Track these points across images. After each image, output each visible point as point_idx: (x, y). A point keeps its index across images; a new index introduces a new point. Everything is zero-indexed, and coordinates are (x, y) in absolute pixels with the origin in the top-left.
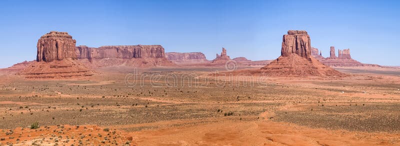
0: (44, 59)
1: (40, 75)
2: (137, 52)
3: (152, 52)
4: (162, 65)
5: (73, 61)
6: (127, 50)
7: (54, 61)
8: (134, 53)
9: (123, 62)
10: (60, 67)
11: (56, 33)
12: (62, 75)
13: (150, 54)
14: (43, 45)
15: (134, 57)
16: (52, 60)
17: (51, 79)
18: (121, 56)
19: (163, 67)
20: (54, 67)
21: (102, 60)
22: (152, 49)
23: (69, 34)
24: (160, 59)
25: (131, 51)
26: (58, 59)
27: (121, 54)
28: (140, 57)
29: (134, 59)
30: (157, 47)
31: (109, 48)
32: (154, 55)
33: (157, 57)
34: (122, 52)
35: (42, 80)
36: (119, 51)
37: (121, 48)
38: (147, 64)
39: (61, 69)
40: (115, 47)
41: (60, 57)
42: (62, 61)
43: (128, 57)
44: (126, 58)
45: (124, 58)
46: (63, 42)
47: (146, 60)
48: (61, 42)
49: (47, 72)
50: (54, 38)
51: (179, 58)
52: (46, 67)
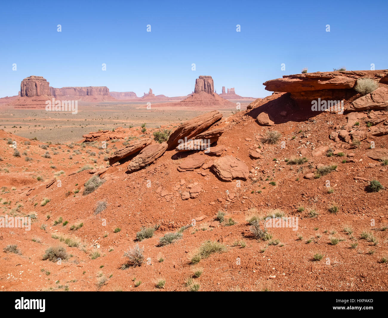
0: (27, 95)
1: (25, 106)
2: (89, 91)
3: (100, 92)
4: (107, 100)
5: (48, 97)
6: (82, 90)
7: (35, 96)
8: (88, 92)
9: (79, 98)
10: (40, 101)
11: (35, 77)
12: (42, 106)
13: (99, 93)
14: (25, 85)
15: (87, 95)
16: (33, 96)
17: (33, 109)
18: (78, 94)
19: (108, 101)
20: (35, 100)
21: (64, 96)
22: (100, 89)
23: (45, 78)
24: (106, 96)
25: (85, 90)
26: (37, 95)
27: (78, 92)
28: (92, 95)
29: (87, 96)
30: (103, 88)
31: (69, 88)
32: (102, 93)
33: (104, 95)
34: (78, 91)
35: (27, 109)
36: (76, 90)
37: (77, 88)
38: (97, 99)
39: (40, 102)
40: (73, 88)
41: (39, 93)
42: (40, 97)
43: (83, 95)
44: (81, 95)
45: (80, 95)
46: (40, 83)
47: (97, 97)
48: (39, 84)
49: (30, 104)
50: (34, 81)
51: (118, 96)
52: (29, 101)
